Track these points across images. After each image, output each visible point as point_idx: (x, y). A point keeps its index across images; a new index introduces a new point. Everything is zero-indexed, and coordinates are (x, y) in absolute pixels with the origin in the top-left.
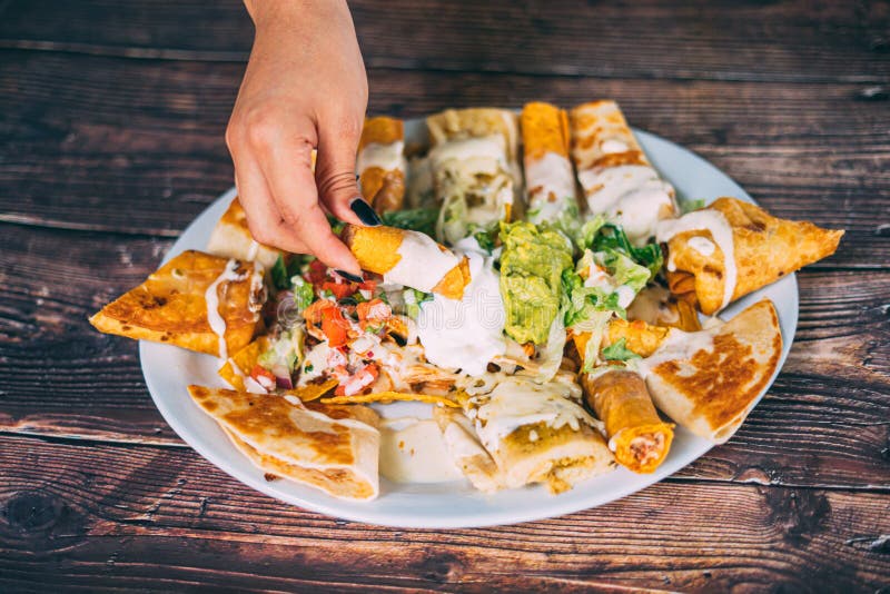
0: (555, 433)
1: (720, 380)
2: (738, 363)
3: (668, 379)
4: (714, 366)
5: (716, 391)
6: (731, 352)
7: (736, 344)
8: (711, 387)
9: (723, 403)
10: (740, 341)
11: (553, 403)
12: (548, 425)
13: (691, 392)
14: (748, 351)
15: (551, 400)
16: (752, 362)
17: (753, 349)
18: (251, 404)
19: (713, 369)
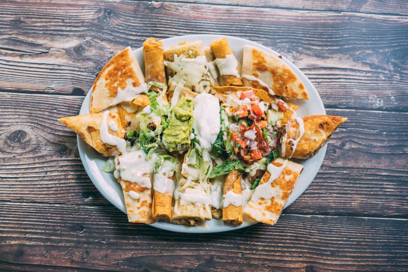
0: (183, 52)
1: (120, 73)
2: (111, 80)
3: (137, 79)
4: (120, 81)
5: (122, 68)
6: (112, 86)
7: (110, 89)
8: (124, 71)
9: (121, 62)
10: (108, 91)
11: (181, 67)
12: (185, 56)
13: (131, 70)
14: (106, 85)
15: (182, 69)
16: (106, 79)
17: (104, 86)
18: (287, 88)
19: (121, 79)
